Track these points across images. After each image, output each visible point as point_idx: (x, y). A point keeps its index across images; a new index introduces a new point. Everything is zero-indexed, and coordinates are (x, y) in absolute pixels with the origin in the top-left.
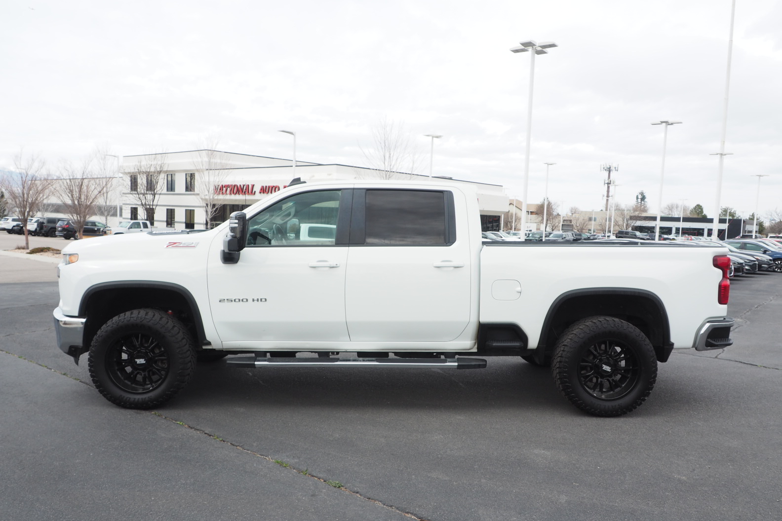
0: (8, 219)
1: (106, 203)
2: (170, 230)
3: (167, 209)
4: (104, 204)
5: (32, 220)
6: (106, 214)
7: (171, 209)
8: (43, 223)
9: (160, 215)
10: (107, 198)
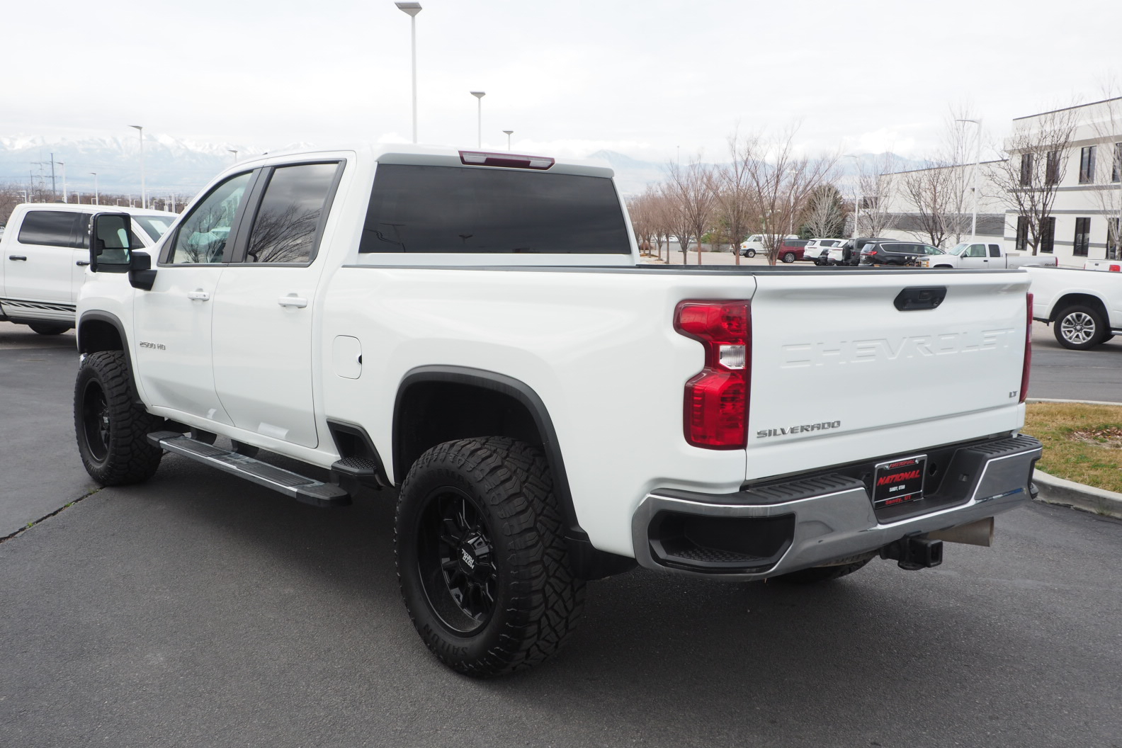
0: (815, 241)
1: (959, 211)
2: (1080, 260)
3: (1078, 219)
4: (957, 212)
5: (840, 242)
6: (957, 229)
7: (1085, 219)
8: (852, 248)
9: (1064, 230)
10: (961, 201)
